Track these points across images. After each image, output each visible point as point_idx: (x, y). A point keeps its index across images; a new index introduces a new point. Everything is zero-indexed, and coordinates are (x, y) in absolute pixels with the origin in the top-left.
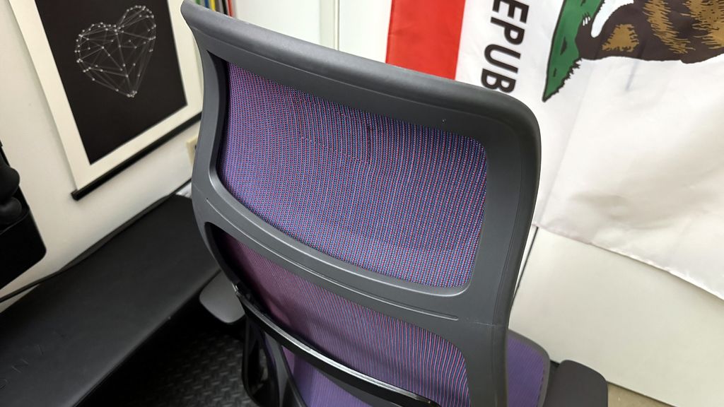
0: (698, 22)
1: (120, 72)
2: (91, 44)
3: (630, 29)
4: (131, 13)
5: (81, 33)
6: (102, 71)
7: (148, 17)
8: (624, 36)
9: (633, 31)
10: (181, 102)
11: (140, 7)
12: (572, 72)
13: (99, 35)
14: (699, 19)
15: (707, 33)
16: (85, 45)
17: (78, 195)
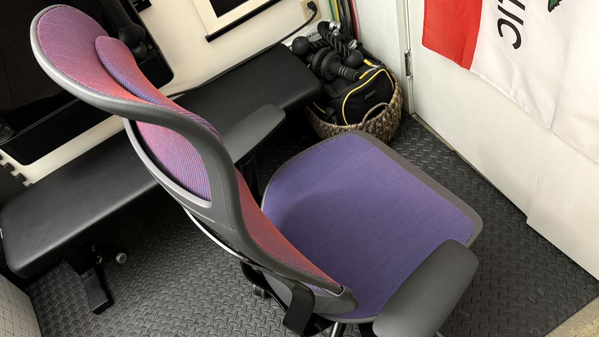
17: (210, 39)
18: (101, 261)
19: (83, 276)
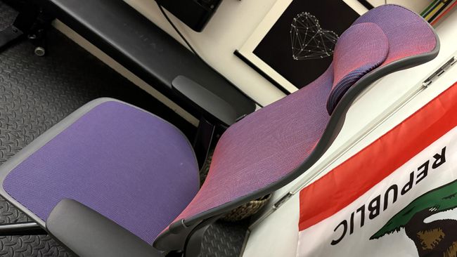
1: (302, 45)
3: (441, 237)
5: (307, 12)
6: (297, 34)
12: (394, 231)
13: (312, 22)
17: (237, 53)
18: (32, 38)
19: (14, 28)
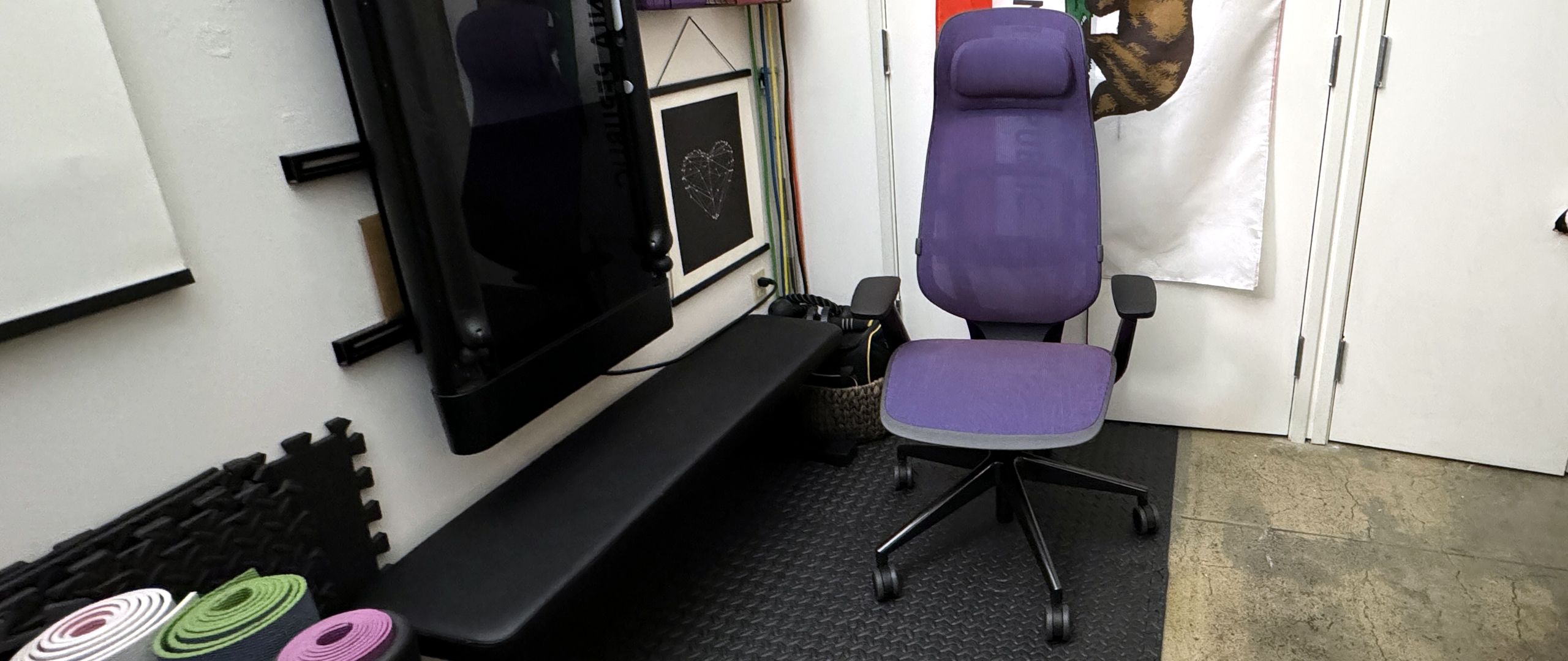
0: (1147, 83)
1: (708, 194)
2: (692, 166)
3: (1109, 97)
4: (719, 146)
5: (686, 155)
6: (697, 191)
7: (728, 151)
8: (1106, 101)
9: (1111, 98)
10: (750, 235)
11: (724, 142)
13: (697, 159)
14: (1147, 81)
15: (1156, 88)
16: (688, 166)
